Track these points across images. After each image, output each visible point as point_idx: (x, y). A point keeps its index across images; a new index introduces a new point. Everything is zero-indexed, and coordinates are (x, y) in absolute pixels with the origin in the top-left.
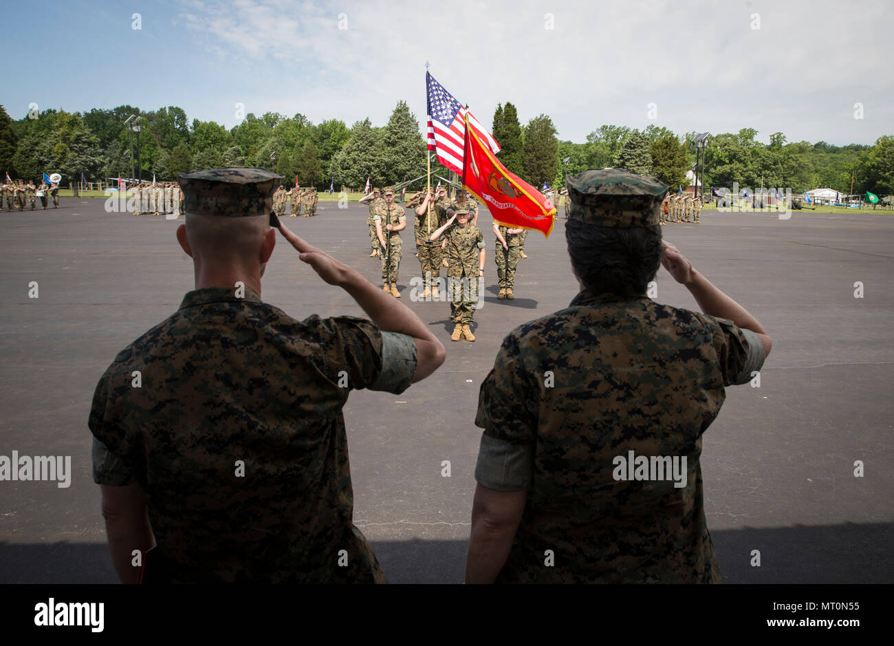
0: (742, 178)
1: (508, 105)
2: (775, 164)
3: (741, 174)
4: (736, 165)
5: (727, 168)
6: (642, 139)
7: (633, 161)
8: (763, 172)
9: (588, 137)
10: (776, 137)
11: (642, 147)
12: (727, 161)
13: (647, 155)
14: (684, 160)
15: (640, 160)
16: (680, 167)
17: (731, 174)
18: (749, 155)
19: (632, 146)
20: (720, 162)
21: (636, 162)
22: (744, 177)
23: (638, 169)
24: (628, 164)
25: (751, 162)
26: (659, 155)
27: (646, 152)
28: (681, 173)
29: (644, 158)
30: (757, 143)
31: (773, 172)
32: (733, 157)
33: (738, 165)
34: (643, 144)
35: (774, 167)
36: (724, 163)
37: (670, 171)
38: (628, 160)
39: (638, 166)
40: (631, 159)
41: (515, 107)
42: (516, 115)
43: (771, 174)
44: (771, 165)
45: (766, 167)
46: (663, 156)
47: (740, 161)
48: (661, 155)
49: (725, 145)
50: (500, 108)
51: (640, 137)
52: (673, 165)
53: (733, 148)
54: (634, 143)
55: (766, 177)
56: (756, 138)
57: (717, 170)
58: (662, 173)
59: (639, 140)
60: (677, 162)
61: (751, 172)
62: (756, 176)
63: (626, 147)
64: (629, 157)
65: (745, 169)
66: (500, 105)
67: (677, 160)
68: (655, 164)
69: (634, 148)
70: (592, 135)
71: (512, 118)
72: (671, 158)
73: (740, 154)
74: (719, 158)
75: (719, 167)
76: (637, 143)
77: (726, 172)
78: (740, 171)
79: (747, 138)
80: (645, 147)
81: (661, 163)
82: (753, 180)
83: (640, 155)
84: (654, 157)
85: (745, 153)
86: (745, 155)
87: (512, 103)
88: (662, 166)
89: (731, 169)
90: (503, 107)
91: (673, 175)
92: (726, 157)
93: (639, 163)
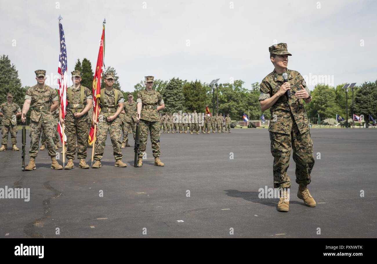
0: (236, 111)
1: (85, 60)
2: (255, 102)
3: (236, 109)
4: (232, 103)
5: (226, 105)
6: (177, 83)
7: (172, 98)
8: (249, 107)
9: (136, 87)
10: (255, 85)
11: (177, 89)
12: (226, 101)
13: (181, 94)
14: (205, 97)
15: (177, 97)
16: (203, 101)
17: (229, 109)
18: (240, 97)
19: (171, 88)
20: (222, 102)
21: (174, 99)
22: (237, 110)
23: (176, 103)
24: (169, 100)
25: (241, 101)
26: (188, 93)
27: (180, 92)
28: (204, 105)
29: (179, 96)
30: (244, 89)
31: (255, 107)
32: (230, 98)
33: (234, 103)
34: (178, 87)
35: (255, 104)
36: (225, 102)
37: (196, 104)
38: (169, 97)
39: (176, 101)
40: (171, 96)
41: (90, 62)
42: (91, 67)
43: (254, 108)
44: (253, 102)
45: (250, 104)
46: (191, 94)
47: (235, 101)
48: (190, 94)
49: (225, 91)
50: (79, 63)
51: (176, 82)
52: (198, 100)
53: (230, 92)
54: (172, 86)
55: (251, 110)
56: (243, 86)
57: (221, 106)
58: (192, 106)
59: (175, 84)
60: (201, 98)
61: (242, 108)
62: (244, 110)
63: (167, 88)
64: (169, 95)
65: (238, 106)
66: (79, 60)
67: (201, 96)
68: (187, 99)
69: (172, 89)
70: (138, 85)
71: (88, 69)
72: (197, 95)
73: (234, 96)
74: (221, 99)
75: (221, 105)
76: (174, 85)
77: (226, 108)
78: (234, 107)
79: (238, 86)
80: (179, 89)
81: (191, 98)
82: (243, 112)
83: (176, 94)
84: (185, 95)
85: (237, 96)
86: (237, 97)
87: (88, 59)
88: (191, 101)
89: (229, 105)
90: (81, 61)
91: (199, 107)
92: (225, 98)
93: (176, 99)
